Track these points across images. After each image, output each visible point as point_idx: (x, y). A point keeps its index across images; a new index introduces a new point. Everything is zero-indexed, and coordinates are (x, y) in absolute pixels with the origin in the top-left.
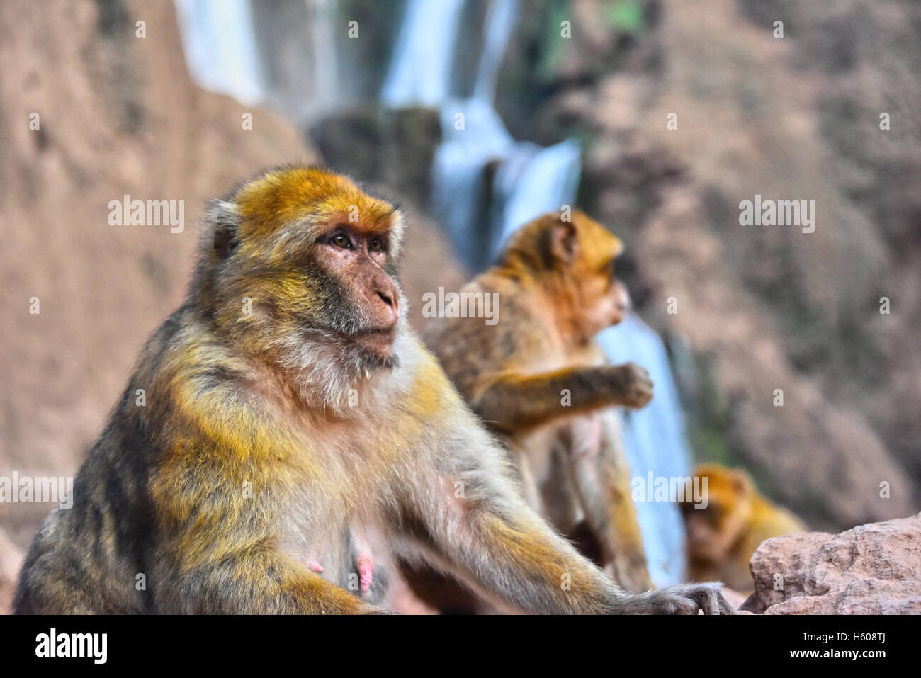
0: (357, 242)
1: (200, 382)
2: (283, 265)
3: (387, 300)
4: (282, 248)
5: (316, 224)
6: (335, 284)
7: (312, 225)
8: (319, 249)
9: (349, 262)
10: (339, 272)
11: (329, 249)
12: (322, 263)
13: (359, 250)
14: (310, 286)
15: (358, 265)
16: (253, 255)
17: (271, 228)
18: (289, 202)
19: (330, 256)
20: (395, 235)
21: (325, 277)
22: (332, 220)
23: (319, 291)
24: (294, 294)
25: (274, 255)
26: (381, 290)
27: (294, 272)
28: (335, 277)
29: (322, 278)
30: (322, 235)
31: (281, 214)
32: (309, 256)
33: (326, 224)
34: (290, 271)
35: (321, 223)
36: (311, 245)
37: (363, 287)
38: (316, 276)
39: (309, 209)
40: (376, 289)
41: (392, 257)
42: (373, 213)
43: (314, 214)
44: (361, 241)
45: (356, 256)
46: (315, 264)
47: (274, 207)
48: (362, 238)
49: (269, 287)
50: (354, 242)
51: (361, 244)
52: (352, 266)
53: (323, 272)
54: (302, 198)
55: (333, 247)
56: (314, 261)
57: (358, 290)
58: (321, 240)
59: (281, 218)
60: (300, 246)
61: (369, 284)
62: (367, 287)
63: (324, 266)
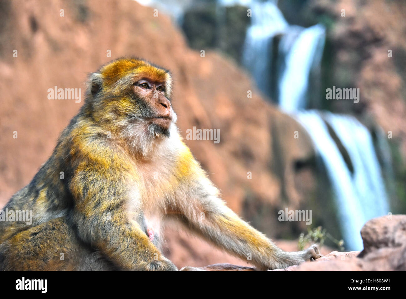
0: (151, 85)
1: (90, 139)
2: (121, 95)
3: (165, 106)
4: (119, 88)
5: (134, 77)
6: (143, 101)
7: (132, 77)
8: (135, 87)
9: (148, 93)
10: (144, 97)
11: (139, 88)
12: (137, 93)
13: (152, 89)
14: (132, 102)
15: (152, 94)
16: (108, 91)
17: (115, 81)
18: (122, 70)
19: (140, 91)
20: (168, 84)
21: (138, 98)
22: (140, 76)
23: (136, 104)
24: (125, 105)
25: (116, 91)
26: (162, 102)
27: (125, 97)
28: (142, 98)
29: (137, 99)
30: (136, 82)
31: (119, 75)
32: (131, 91)
33: (138, 77)
34: (123, 97)
35: (135, 77)
36: (131, 86)
37: (155, 102)
38: (134, 98)
39: (131, 72)
40: (160, 102)
41: (167, 94)
42: (157, 73)
43: (133, 73)
44: (153, 85)
45: (151, 91)
46: (134, 94)
47: (116, 72)
48: (154, 84)
49: (115, 103)
50: (150, 86)
51: (153, 86)
52: (150, 94)
53: (138, 96)
54: (127, 68)
55: (141, 87)
56: (133, 92)
57: (153, 103)
58: (136, 84)
59: (119, 76)
60: (127, 86)
61: (157, 100)
62: (156, 102)
63: (138, 94)
